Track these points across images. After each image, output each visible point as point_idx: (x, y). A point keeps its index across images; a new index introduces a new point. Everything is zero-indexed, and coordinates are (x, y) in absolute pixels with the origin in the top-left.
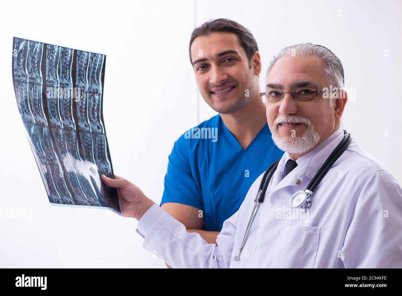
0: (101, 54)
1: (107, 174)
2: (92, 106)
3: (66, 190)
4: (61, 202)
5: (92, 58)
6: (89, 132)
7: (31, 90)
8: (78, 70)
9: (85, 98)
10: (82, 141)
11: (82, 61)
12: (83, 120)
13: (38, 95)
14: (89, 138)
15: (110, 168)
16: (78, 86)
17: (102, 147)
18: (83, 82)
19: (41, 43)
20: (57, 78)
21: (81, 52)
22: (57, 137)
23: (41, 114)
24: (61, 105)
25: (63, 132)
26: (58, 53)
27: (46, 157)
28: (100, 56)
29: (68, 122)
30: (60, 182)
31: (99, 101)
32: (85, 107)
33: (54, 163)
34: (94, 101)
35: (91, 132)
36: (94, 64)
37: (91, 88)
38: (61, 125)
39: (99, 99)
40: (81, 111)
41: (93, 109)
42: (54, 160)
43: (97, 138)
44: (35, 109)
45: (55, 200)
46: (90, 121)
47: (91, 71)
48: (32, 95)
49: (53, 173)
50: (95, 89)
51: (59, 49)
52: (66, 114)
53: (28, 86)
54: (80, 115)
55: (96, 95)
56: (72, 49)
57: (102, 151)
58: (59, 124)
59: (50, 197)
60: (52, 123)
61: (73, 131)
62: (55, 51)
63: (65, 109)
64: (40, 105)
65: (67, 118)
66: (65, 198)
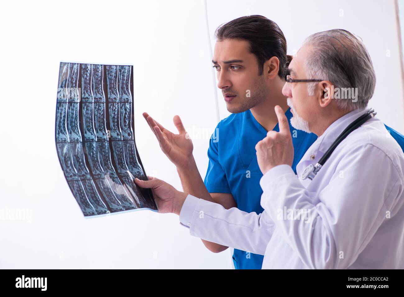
0: (128, 66)
1: (140, 177)
2: (124, 115)
3: (99, 201)
4: (96, 213)
5: (120, 71)
6: (121, 140)
7: (69, 109)
8: (109, 83)
9: (117, 108)
10: (114, 150)
11: (112, 75)
12: (115, 130)
13: (76, 112)
14: (121, 146)
15: (142, 171)
16: (110, 98)
17: (132, 153)
18: (114, 94)
19: (78, 64)
20: (91, 94)
21: (110, 66)
22: (90, 150)
23: (76, 131)
24: (96, 119)
25: (96, 144)
26: (91, 71)
27: (77, 173)
28: (127, 68)
29: (101, 134)
30: (93, 195)
31: (130, 109)
32: (117, 117)
33: (86, 178)
34: (126, 110)
35: (122, 139)
36: (123, 76)
37: (121, 98)
38: (95, 138)
39: (130, 107)
40: (113, 122)
41: (125, 117)
42: (86, 175)
43: (128, 145)
44: (71, 127)
45: (89, 212)
46: (122, 129)
47: (121, 83)
48: (70, 113)
49: (85, 188)
50: (125, 99)
51: (91, 67)
52: (100, 126)
53: (67, 105)
54: (112, 125)
55: (127, 104)
56: (102, 65)
57: (132, 156)
58: (93, 137)
59: (84, 211)
60: (86, 137)
61: (106, 142)
62: (88, 69)
63: (99, 122)
64: (76, 122)
65: (100, 130)
66: (100, 209)
